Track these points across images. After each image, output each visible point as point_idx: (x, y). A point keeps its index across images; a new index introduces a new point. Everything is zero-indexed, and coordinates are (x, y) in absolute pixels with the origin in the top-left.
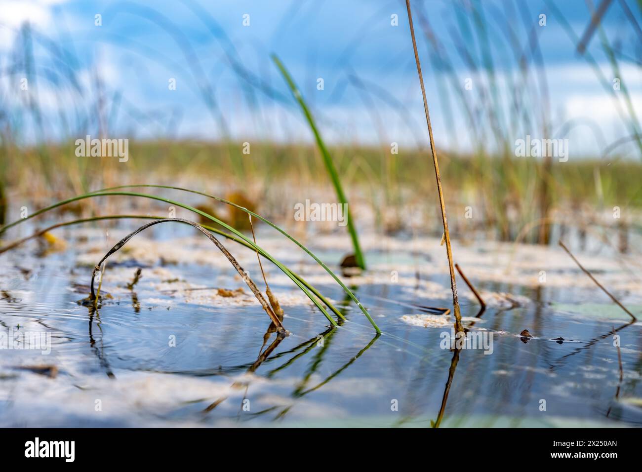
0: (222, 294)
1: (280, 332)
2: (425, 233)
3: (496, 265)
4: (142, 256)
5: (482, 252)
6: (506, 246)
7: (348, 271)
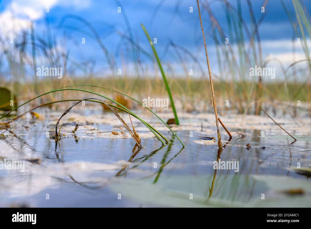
0: (114, 134)
1: (139, 146)
2: (205, 111)
3: (236, 122)
4: (78, 121)
5: (230, 118)
6: (240, 116)
7: (170, 125)
